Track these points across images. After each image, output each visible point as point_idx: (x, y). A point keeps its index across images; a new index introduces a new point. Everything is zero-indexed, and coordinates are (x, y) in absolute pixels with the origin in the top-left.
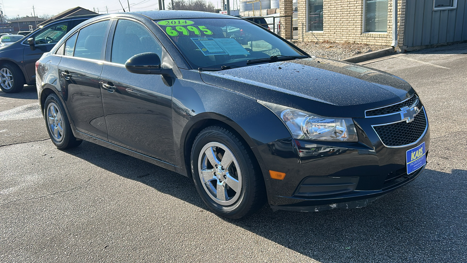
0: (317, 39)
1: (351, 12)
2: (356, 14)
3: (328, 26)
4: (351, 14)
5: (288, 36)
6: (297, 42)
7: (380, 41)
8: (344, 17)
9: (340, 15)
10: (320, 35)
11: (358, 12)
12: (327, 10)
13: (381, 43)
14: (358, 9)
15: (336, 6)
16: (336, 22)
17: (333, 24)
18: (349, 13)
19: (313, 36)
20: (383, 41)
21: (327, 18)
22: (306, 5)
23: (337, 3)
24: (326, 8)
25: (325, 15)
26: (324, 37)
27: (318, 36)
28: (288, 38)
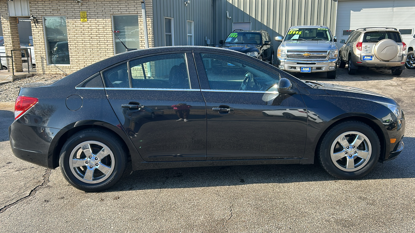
0: (63, 71)
1: (102, 49)
2: (107, 51)
3: (76, 60)
4: (102, 51)
5: (18, 69)
6: (35, 74)
7: (135, 73)
8: (95, 53)
9: (89, 51)
10: (66, 68)
11: (110, 49)
12: (73, 46)
13: (135, 75)
14: (110, 47)
15: (84, 43)
16: (85, 57)
17: (82, 59)
18: (100, 50)
19: (57, 69)
20: (138, 73)
21: (73, 53)
22: (44, 40)
23: (85, 41)
24: (72, 44)
25: (71, 51)
26: (71, 69)
27: (64, 69)
28: (18, 71)
